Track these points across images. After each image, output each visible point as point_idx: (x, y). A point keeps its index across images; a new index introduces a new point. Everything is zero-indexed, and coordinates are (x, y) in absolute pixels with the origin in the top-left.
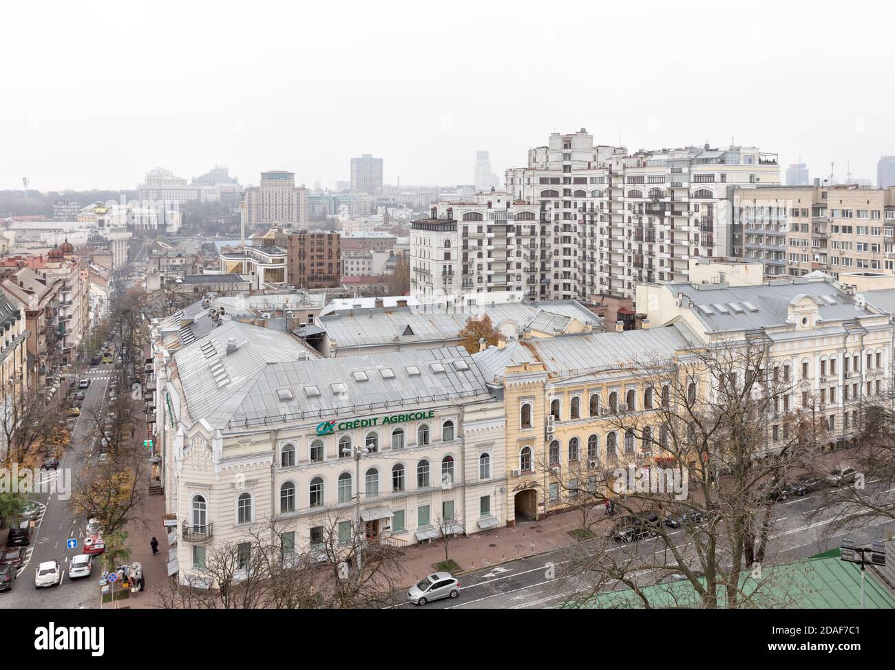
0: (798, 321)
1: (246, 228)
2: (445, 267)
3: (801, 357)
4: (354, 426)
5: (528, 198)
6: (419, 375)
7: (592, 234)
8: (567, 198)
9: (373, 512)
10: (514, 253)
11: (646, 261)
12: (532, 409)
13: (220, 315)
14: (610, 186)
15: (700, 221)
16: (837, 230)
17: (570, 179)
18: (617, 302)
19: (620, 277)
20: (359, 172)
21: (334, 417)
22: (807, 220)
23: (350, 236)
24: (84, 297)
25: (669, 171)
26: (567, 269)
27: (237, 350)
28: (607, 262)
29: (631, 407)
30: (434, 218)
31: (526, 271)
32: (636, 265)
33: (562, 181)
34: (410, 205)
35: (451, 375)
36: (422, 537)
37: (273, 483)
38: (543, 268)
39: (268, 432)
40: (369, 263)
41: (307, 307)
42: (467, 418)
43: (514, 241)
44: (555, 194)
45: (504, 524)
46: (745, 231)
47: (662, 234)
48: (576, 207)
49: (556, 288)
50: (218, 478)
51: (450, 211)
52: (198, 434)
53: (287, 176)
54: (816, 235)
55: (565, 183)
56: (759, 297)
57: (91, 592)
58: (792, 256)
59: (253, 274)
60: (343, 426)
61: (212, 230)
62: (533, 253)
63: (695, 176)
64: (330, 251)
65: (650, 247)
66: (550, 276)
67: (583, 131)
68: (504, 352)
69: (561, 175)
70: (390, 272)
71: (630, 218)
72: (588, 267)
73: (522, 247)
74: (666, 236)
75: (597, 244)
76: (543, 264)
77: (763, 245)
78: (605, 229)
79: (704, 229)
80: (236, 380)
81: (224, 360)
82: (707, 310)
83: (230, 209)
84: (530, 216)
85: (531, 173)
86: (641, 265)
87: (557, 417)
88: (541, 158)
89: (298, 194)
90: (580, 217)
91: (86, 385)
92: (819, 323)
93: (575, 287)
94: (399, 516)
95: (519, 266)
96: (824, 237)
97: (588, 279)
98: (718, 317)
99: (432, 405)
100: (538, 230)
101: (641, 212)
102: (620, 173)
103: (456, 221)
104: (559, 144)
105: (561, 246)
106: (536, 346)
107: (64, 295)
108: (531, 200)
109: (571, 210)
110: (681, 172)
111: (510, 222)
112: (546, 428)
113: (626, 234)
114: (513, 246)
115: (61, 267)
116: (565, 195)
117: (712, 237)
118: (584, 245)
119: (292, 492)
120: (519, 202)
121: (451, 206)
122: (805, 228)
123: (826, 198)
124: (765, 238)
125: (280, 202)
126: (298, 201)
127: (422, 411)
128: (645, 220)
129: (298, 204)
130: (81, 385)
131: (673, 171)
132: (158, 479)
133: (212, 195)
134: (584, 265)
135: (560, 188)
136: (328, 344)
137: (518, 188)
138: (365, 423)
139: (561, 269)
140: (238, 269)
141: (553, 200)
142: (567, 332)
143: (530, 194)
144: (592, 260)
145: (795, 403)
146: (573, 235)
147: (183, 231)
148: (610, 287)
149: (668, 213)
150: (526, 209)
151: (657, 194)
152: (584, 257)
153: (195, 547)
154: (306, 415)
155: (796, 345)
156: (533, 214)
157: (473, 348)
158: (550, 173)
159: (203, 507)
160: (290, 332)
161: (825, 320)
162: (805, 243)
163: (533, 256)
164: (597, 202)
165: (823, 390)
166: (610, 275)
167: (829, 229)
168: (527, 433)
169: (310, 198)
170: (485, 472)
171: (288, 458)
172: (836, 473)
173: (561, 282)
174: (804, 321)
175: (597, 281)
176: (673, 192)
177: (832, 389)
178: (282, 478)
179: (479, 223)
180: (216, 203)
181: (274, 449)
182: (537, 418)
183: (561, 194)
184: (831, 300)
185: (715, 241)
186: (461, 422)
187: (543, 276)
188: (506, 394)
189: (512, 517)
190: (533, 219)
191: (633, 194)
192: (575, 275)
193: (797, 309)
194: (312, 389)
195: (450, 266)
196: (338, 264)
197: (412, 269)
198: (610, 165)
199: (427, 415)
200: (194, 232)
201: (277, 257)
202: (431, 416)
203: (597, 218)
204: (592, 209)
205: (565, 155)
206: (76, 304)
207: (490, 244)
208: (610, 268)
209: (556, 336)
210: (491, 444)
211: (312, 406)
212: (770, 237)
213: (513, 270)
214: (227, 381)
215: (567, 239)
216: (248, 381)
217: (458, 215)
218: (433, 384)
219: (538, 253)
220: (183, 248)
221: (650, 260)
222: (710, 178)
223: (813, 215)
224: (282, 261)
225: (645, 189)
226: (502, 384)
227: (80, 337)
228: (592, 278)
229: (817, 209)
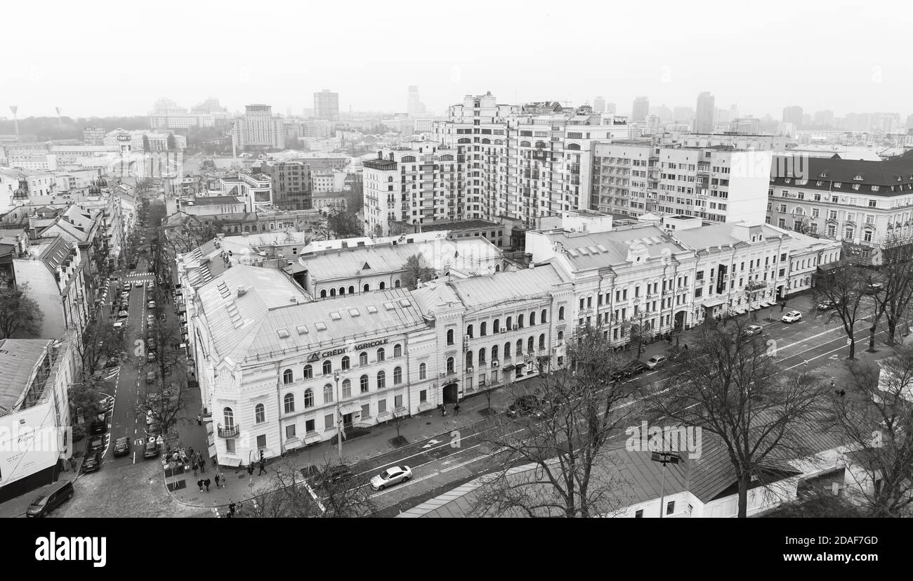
0: (634, 260)
1: (237, 148)
2: (389, 196)
3: (635, 283)
4: (333, 353)
5: (449, 144)
6: (376, 312)
7: (495, 171)
8: (477, 144)
9: (348, 407)
10: (438, 185)
11: (532, 193)
12: (454, 332)
13: (229, 257)
14: (508, 137)
15: (571, 166)
16: (665, 177)
17: (479, 130)
18: (511, 222)
19: (514, 203)
20: (320, 103)
21: (319, 348)
22: (645, 169)
23: (316, 157)
24: (119, 217)
25: (550, 129)
26: (476, 195)
27: (246, 293)
28: (505, 192)
29: (521, 326)
30: (380, 159)
31: (447, 197)
32: (525, 195)
33: (473, 131)
34: (360, 130)
35: (399, 311)
36: (381, 420)
37: (279, 396)
38: (459, 195)
39: (274, 363)
40: (332, 180)
41: (292, 243)
42: (410, 341)
43: (438, 176)
44: (468, 141)
45: (437, 407)
46: (602, 164)
47: (544, 173)
48: (483, 151)
49: (469, 208)
50: (240, 396)
51: (392, 155)
52: (224, 368)
53: (265, 108)
54: (650, 180)
55: (475, 133)
56: (609, 240)
57: (156, 469)
58: (634, 193)
59: (246, 195)
60: (325, 355)
61: (210, 150)
62: (452, 184)
63: (569, 134)
64: (303, 174)
65: (536, 182)
66: (464, 200)
67: (489, 94)
68: (435, 291)
69: (472, 127)
70: (348, 188)
71: (521, 161)
72: (491, 194)
73: (444, 180)
74: (547, 175)
75: (498, 179)
76: (459, 192)
77: (613, 184)
78: (504, 168)
79: (573, 172)
80: (248, 322)
81: (236, 301)
82: (574, 253)
83: (223, 132)
84: (450, 157)
85: (450, 125)
86: (529, 195)
87: (471, 336)
88: (458, 113)
89: (275, 122)
90: (486, 158)
91: (129, 288)
92: (648, 260)
93: (482, 208)
94: (366, 408)
95: (442, 193)
96: (656, 181)
97: (491, 203)
98: (581, 259)
99: (386, 334)
100: (456, 167)
101: (529, 157)
102: (515, 128)
103: (396, 163)
104: (471, 104)
105: (472, 179)
106: (457, 286)
107: (104, 220)
108: (451, 146)
109: (480, 153)
110: (558, 130)
111: (436, 162)
112: (464, 344)
113: (519, 172)
114: (438, 180)
115: (99, 199)
116: (475, 142)
117: (579, 178)
118: (489, 178)
119: (292, 399)
120: (442, 147)
121: (392, 151)
122: (643, 173)
123: (659, 153)
124: (615, 180)
125: (261, 128)
126: (275, 128)
127: (379, 340)
128: (533, 163)
129: (276, 130)
130: (125, 289)
131: (553, 128)
132: (193, 374)
133: (208, 121)
134: (489, 192)
135: (471, 137)
136: (310, 279)
137: (441, 136)
138: (340, 351)
139: (472, 195)
140: (234, 191)
141: (467, 145)
142: (478, 274)
143: (451, 141)
144: (495, 189)
145: (630, 314)
146: (481, 171)
147: (188, 151)
148: (507, 209)
149: (548, 159)
150: (447, 152)
151: (541, 145)
152: (489, 187)
153: (227, 441)
154: (299, 348)
155: (632, 276)
156: (453, 156)
157: (412, 286)
158: (464, 125)
159: (231, 414)
160: (281, 270)
161: (653, 257)
162: (642, 185)
163: (452, 187)
164: (498, 148)
165: (648, 304)
166: (507, 200)
167: (659, 175)
168: (451, 348)
169: (285, 124)
170: (423, 375)
171: (288, 377)
172: (653, 360)
173: (472, 204)
174: (638, 259)
175: (497, 204)
176: (552, 143)
177: (654, 302)
178: (284, 392)
179: (413, 164)
180: (212, 128)
181: (278, 373)
182: (458, 339)
183: (472, 140)
184: (657, 241)
185: (581, 181)
186: (406, 344)
187: (459, 201)
188: (436, 323)
189: (441, 402)
190: (452, 160)
191: (523, 144)
192: (482, 199)
193: (634, 252)
194: (302, 328)
195: (393, 195)
196: (310, 184)
197: (365, 196)
198: (508, 122)
199: (383, 342)
200: (197, 151)
201: (264, 183)
202: (386, 342)
203: (498, 160)
204: (495, 153)
205: (475, 112)
206: (113, 225)
207: (421, 178)
208: (507, 195)
209: (470, 278)
210: (427, 357)
211: (303, 341)
212: (619, 180)
213: (438, 197)
214: (240, 323)
215: (476, 174)
216: (256, 324)
217: (398, 157)
218: (387, 319)
219: (456, 184)
220: (191, 170)
221: (535, 192)
222: (579, 136)
223: (649, 165)
224: (268, 186)
225: (533, 141)
226: (434, 317)
227: (119, 248)
228: (494, 202)
229: (652, 161)
